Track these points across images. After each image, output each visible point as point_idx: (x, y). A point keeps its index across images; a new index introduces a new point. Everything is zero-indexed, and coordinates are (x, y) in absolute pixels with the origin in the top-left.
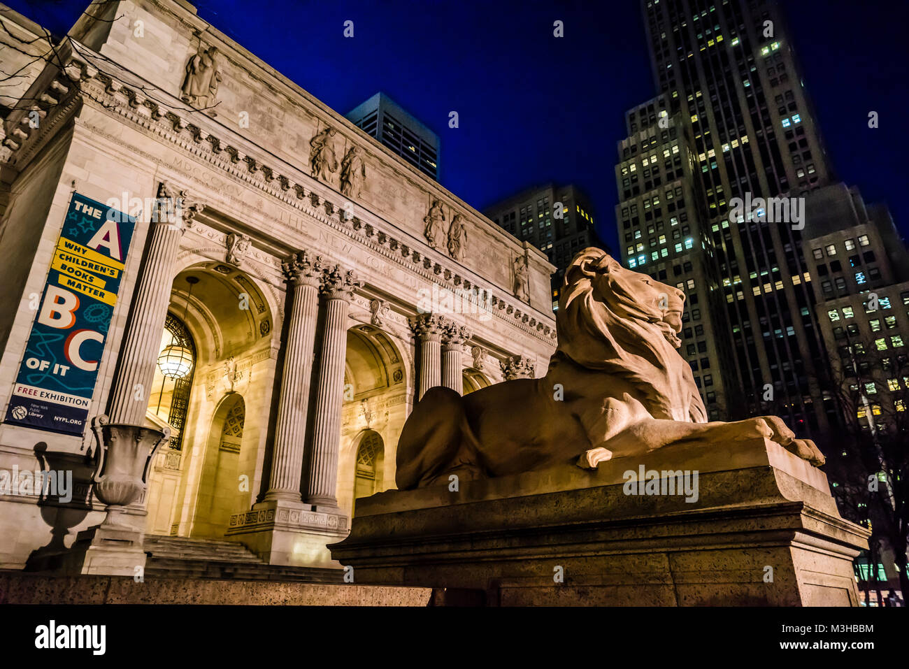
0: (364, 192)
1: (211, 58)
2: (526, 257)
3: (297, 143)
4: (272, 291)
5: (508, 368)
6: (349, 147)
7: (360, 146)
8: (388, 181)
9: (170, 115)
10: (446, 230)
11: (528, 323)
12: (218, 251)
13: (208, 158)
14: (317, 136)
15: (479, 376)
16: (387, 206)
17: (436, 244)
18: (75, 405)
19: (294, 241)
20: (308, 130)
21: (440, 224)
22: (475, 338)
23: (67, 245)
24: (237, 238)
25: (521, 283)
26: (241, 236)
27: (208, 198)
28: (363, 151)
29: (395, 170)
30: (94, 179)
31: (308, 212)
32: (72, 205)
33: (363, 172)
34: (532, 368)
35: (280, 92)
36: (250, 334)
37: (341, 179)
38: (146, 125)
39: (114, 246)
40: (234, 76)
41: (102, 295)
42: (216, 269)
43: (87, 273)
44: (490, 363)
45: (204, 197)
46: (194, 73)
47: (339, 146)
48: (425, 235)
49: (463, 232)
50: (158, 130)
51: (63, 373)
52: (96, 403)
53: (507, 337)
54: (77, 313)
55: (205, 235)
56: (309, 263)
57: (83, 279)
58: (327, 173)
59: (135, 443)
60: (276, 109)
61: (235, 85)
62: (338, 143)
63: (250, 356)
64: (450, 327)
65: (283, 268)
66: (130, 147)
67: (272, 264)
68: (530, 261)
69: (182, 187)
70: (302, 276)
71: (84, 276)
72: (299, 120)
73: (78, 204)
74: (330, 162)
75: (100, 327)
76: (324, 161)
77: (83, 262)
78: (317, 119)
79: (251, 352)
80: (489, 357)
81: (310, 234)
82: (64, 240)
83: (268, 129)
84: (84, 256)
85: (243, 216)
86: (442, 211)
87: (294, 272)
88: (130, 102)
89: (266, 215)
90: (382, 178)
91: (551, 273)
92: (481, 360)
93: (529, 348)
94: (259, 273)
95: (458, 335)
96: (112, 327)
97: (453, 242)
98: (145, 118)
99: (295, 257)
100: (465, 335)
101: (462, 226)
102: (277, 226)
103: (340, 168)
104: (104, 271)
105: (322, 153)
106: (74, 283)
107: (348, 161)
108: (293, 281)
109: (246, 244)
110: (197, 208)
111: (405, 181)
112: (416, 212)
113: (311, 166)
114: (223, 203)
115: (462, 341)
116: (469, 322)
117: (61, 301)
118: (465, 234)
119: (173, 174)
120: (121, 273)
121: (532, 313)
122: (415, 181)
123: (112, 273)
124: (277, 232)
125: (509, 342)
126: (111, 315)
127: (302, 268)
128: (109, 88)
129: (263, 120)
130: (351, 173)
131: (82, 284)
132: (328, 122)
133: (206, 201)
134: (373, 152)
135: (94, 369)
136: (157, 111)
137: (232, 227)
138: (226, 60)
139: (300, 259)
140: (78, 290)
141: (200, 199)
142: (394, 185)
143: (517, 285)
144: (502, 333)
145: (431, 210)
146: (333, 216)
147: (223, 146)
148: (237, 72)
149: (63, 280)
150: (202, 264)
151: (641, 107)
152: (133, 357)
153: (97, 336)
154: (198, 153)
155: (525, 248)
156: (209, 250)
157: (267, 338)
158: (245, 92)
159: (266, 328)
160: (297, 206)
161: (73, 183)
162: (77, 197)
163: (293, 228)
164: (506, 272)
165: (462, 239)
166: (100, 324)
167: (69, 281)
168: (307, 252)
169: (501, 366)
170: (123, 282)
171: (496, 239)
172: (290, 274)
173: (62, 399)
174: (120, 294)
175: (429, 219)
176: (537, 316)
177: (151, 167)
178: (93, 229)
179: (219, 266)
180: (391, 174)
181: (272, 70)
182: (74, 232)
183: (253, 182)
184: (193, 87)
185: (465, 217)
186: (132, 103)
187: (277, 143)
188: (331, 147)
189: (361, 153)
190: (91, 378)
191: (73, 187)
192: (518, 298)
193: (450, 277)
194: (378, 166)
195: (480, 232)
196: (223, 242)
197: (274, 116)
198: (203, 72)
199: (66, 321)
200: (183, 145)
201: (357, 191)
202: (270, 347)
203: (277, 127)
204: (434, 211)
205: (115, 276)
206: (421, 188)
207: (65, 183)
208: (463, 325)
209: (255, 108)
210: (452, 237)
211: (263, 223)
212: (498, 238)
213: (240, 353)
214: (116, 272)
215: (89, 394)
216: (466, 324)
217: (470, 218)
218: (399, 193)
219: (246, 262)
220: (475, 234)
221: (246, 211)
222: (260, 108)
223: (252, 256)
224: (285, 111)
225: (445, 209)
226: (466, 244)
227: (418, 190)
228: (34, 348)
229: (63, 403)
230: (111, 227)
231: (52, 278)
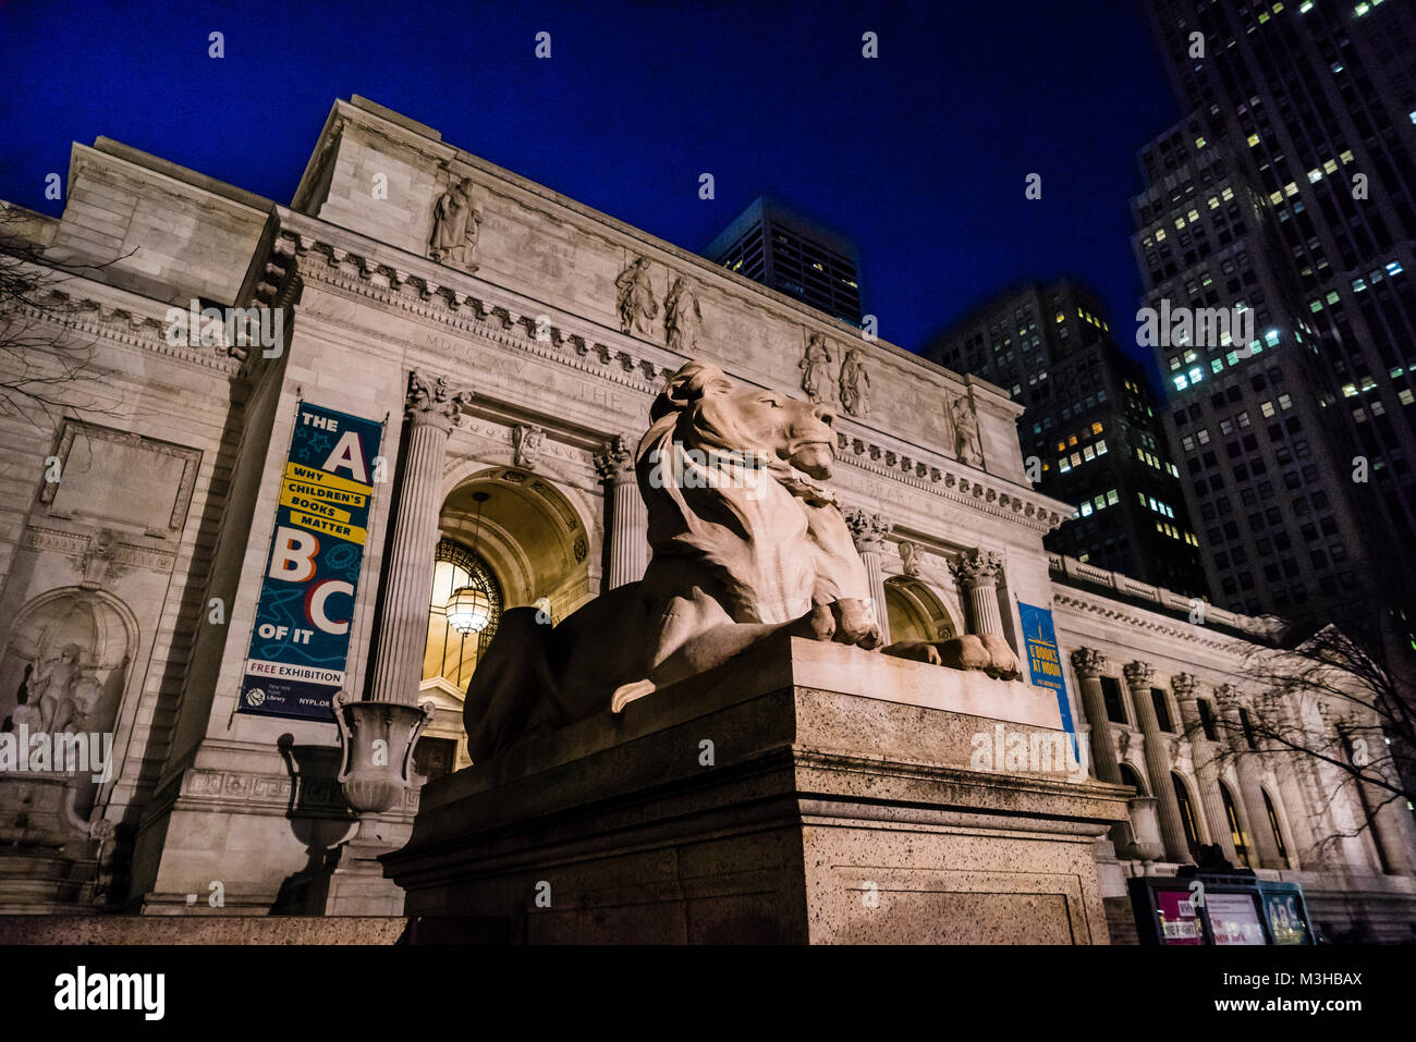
0: (703, 339)
1: (463, 193)
2: (970, 397)
3: (597, 287)
4: (583, 497)
5: (961, 569)
6: (673, 280)
7: (689, 275)
8: (738, 318)
9: (412, 280)
10: (836, 374)
11: (983, 497)
12: (502, 452)
13: (471, 329)
14: (625, 272)
15: (915, 585)
16: (739, 355)
17: (820, 398)
18: (324, 682)
19: (603, 423)
20: (610, 266)
21: (823, 368)
22: (897, 529)
23: (298, 472)
24: (524, 432)
25: (966, 437)
26: (527, 427)
27: (476, 383)
28: (696, 282)
29: (746, 301)
30: (325, 381)
31: (619, 380)
32: (300, 419)
33: (697, 311)
34: (998, 566)
35: (566, 222)
36: (565, 562)
37: (666, 327)
38: (385, 298)
39: (356, 465)
40: (499, 213)
41: (347, 531)
42: (504, 477)
43: (325, 505)
44: (930, 564)
45: (471, 382)
46: (443, 219)
47: (658, 279)
48: (803, 387)
49: (861, 374)
50: (400, 303)
51: (306, 641)
52: (351, 677)
53: (951, 523)
54: (316, 559)
55: (482, 433)
56: (628, 452)
57: (322, 514)
58: (643, 321)
59: (385, 726)
60: (562, 246)
61: (502, 223)
62: (656, 276)
63: (565, 593)
64: (855, 518)
65: (596, 463)
66: (366, 331)
67: (579, 461)
68: (977, 403)
69: (440, 373)
70: (621, 471)
71: (323, 510)
72: (595, 254)
73: (307, 417)
74: (646, 305)
75: (348, 574)
76: (637, 305)
77: (319, 491)
78: (622, 249)
79: (566, 586)
80: (927, 555)
81: (625, 410)
82: (293, 466)
83: (553, 275)
84: (322, 482)
85: (528, 399)
86: (824, 348)
87: (610, 467)
88: (360, 272)
89: (560, 394)
90: (729, 315)
91: (1015, 416)
92: (915, 562)
93: (988, 535)
94: (562, 475)
95: (870, 528)
96: (363, 574)
97: (847, 392)
98: (383, 290)
99: (608, 445)
100: (881, 527)
101: (859, 365)
102: (575, 406)
103: (662, 312)
104: (347, 500)
105: (632, 295)
106: (310, 520)
107: (672, 299)
108: (610, 479)
109: (537, 437)
110: (463, 398)
111: (763, 314)
112: (786, 356)
113: (620, 315)
114: (497, 386)
115: (877, 537)
116: (886, 507)
117: (295, 545)
118: (866, 377)
119: (426, 357)
120: (369, 499)
121: (987, 481)
122: (778, 311)
123: (358, 502)
124: (577, 414)
125: (956, 530)
126: (361, 556)
127: (619, 461)
128: (332, 260)
129: (545, 264)
130: (679, 315)
131: (321, 520)
132: (638, 250)
133: (474, 386)
134: (709, 281)
135: (345, 631)
136: (396, 278)
137: (517, 418)
138: (486, 193)
139: (615, 449)
140: (315, 528)
141: (466, 385)
142: (745, 321)
143: (961, 442)
144: (941, 516)
145: (808, 350)
146: (656, 380)
147: (487, 308)
148: (504, 206)
149: (296, 518)
150: (484, 473)
151: (1161, 139)
152: (395, 610)
153: (346, 588)
154: (457, 324)
155: (967, 384)
156: (490, 453)
157: (583, 564)
158: (517, 230)
159: (581, 551)
160: (602, 374)
161: (299, 390)
162: (304, 407)
163: (599, 406)
164: (940, 424)
165: (861, 384)
166: (346, 570)
167: (304, 518)
168: (624, 437)
169: (950, 567)
170: (372, 511)
171: (918, 376)
172: (606, 471)
173: (307, 674)
174: (369, 528)
175: (807, 363)
176: (997, 485)
177: (396, 354)
178: (329, 446)
179: (508, 473)
180: (742, 307)
181: (552, 194)
182: (305, 453)
183: (536, 351)
184: (444, 237)
185: (862, 351)
186: (364, 274)
187: (568, 293)
188: (645, 283)
189: (691, 286)
190: (342, 643)
191: (299, 395)
192: (962, 461)
193: (846, 444)
194: (720, 299)
195: (891, 370)
196: (508, 440)
197: (560, 256)
198: (454, 214)
199: (304, 571)
200: (436, 316)
201: (691, 340)
202: (587, 577)
203: (567, 270)
204: (812, 350)
205: (362, 505)
206: (790, 320)
207: (290, 392)
208: (875, 511)
209: (533, 250)
210: (846, 385)
211: (557, 405)
212: (922, 375)
213: (555, 589)
214: (363, 499)
215: (341, 666)
216: (882, 509)
217: (872, 353)
218: (756, 332)
219: (543, 462)
220: (883, 375)
221: (530, 391)
222: (540, 248)
223: (549, 453)
224: (576, 246)
225: (830, 344)
226: (869, 391)
227: (786, 323)
228: (265, 612)
229: (309, 680)
230: (351, 440)
231: (283, 517)
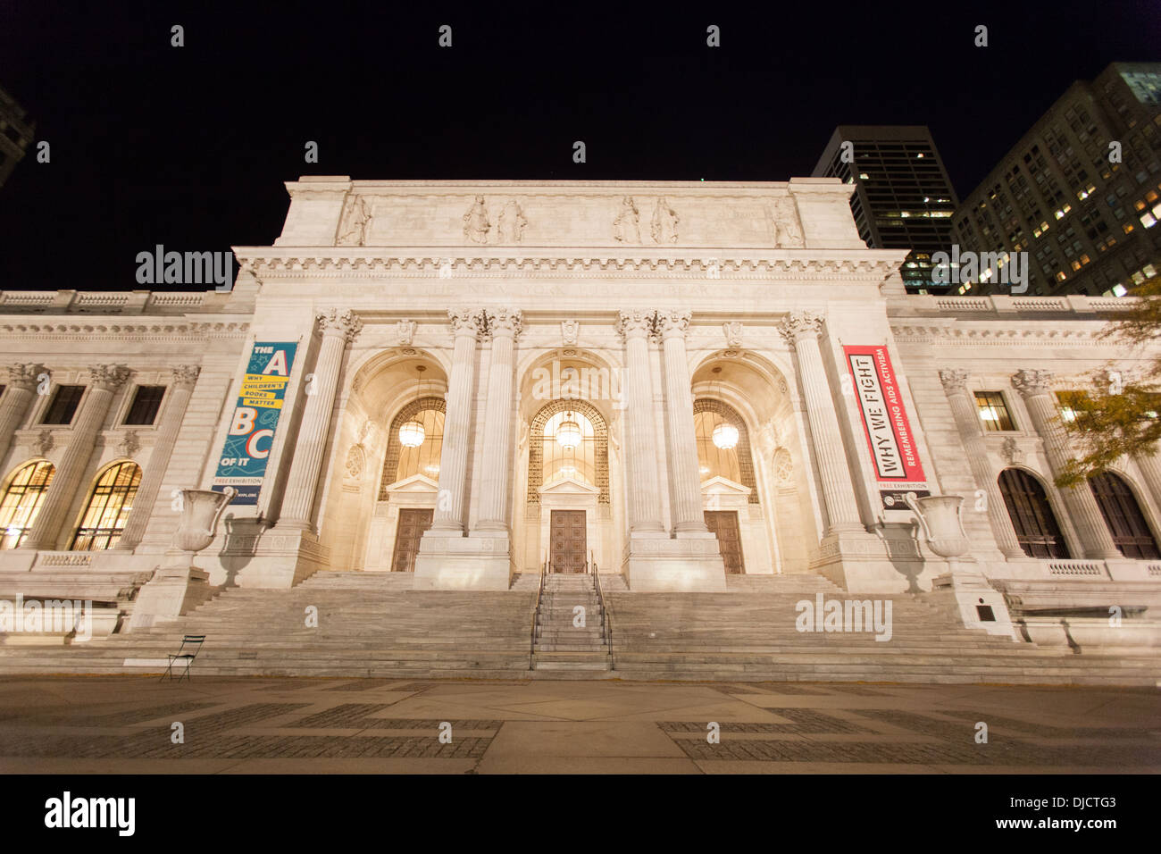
1: (356, 204)
13: (352, 276)
17: (626, 240)
18: (253, 485)
19: (440, 305)
21: (629, 218)
23: (250, 378)
27: (356, 305)
32: (254, 350)
33: (519, 215)
37: (498, 233)
39: (282, 369)
41: (273, 403)
43: (262, 392)
45: (352, 305)
50: (310, 275)
51: (245, 464)
52: (267, 479)
54: (256, 421)
56: (457, 317)
57: (260, 397)
69: (335, 309)
71: (261, 395)
73: (258, 348)
75: (271, 426)
77: (260, 385)
82: (248, 376)
84: (261, 381)
85: (388, 305)
86: (633, 205)
89: (408, 296)
92: (734, 336)
96: (280, 424)
97: (655, 228)
101: (663, 207)
103: (497, 224)
104: (274, 387)
105: (470, 221)
106: (254, 401)
107: (502, 214)
113: (464, 237)
117: (245, 416)
118: (671, 213)
120: (286, 384)
123: (280, 386)
124: (422, 304)
126: (280, 415)
130: (502, 223)
131: (259, 400)
133: (353, 307)
135: (266, 456)
140: (256, 405)
141: (349, 308)
149: (246, 402)
153: (268, 433)
154: (343, 276)
161: (255, 337)
162: (257, 345)
163: (436, 296)
166: (271, 423)
167: (251, 401)
168: (451, 309)
170: (288, 390)
174: (285, 398)
175: (620, 220)
178: (267, 361)
182: (255, 368)
183: (392, 276)
188: (479, 211)
190: (264, 462)
191: (255, 339)
192: (776, 247)
198: (349, 217)
199: (249, 427)
200: (330, 275)
201: (512, 235)
204: (623, 209)
205: (283, 388)
207: (250, 339)
210: (655, 224)
211: (407, 303)
214: (283, 385)
215: (262, 474)
221: (390, 299)
226: (681, 222)
228: (227, 452)
229: (244, 484)
230: (280, 355)
231: (240, 403)
